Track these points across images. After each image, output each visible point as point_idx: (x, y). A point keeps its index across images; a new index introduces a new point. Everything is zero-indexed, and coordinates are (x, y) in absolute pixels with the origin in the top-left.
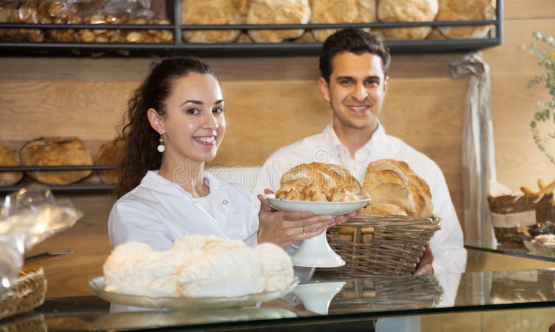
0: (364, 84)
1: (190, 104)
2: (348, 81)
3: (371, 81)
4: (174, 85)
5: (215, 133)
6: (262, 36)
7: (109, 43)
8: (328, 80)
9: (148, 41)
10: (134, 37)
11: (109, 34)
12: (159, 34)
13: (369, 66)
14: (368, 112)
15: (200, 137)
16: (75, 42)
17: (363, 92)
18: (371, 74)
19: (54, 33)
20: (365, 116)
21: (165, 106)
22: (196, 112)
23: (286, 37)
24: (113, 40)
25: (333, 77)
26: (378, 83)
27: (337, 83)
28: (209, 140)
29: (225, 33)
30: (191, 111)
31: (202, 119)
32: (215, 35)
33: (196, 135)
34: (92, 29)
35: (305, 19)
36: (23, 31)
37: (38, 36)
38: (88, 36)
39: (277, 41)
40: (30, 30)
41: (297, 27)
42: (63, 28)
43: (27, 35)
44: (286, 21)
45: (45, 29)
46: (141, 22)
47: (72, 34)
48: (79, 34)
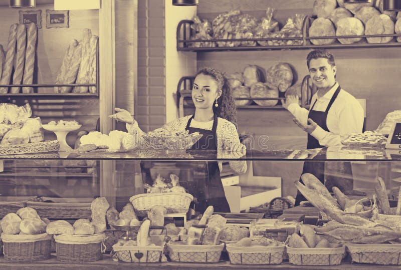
2: (314, 70)
6: (342, 41)
7: (279, 46)
9: (295, 44)
10: (290, 43)
11: (279, 42)
16: (267, 46)
19: (259, 42)
24: (281, 44)
29: (326, 40)
34: (271, 40)
35: (359, 33)
36: (246, 42)
37: (253, 44)
38: (270, 43)
39: (349, 43)
40: (249, 42)
41: (356, 36)
42: (261, 40)
43: (248, 43)
44: (351, 34)
45: (255, 41)
46: (294, 36)
47: (265, 43)
48: (267, 43)
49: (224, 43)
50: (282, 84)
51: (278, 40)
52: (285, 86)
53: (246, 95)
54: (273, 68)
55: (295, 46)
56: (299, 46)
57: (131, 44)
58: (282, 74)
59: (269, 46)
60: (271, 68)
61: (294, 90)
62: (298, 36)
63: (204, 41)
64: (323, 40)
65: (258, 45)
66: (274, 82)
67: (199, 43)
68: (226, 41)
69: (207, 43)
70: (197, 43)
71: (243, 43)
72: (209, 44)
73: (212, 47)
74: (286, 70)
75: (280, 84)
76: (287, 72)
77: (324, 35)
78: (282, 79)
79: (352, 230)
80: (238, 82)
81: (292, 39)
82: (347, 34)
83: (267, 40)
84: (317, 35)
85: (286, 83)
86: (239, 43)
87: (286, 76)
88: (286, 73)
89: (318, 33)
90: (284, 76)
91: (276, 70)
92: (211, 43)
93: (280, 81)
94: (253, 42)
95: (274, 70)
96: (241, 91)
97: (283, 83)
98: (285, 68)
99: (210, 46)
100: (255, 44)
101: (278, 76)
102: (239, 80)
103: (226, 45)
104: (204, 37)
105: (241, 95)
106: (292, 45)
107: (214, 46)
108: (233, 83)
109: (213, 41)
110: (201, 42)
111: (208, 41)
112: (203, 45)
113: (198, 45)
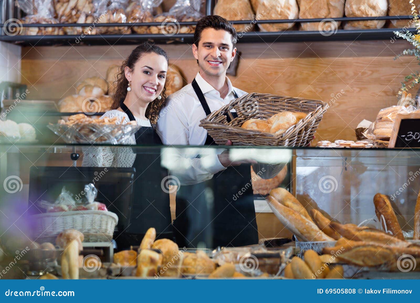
0: (219, 47)
1: (146, 68)
2: (209, 46)
3: (223, 47)
4: (142, 56)
5: (156, 87)
6: (264, 28)
8: (197, 45)
10: (184, 30)
13: (222, 37)
15: (147, 87)
16: (148, 34)
17: (218, 53)
18: (223, 42)
19: (136, 29)
21: (134, 66)
22: (149, 73)
23: (281, 28)
25: (200, 43)
26: (228, 49)
27: (203, 46)
28: (151, 90)
30: (146, 72)
31: (151, 78)
33: (145, 85)
34: (156, 26)
35: (292, 16)
36: (116, 28)
37: (126, 31)
38: (154, 30)
39: (275, 30)
40: (121, 28)
41: (286, 21)
42: (140, 25)
43: (120, 30)
44: (279, 17)
45: (130, 26)
46: (190, 19)
47: (146, 29)
48: (150, 30)
49: (80, 29)
59: (151, 34)
62: (196, 20)
63: (46, 26)
65: (133, 32)
67: (36, 30)
68: (84, 26)
69: (50, 29)
70: (31, 29)
71: (111, 29)
72: (54, 31)
73: (58, 35)
76: (176, 75)
79: (380, 250)
80: (100, 90)
82: (273, 17)
83: (149, 26)
86: (103, 30)
88: (174, 77)
90: (170, 82)
92: (57, 29)
94: (126, 28)
98: (172, 70)
99: (56, 33)
100: (129, 32)
102: (100, 87)
103: (83, 31)
104: (44, 20)
106: (189, 34)
107: (61, 33)
108: (91, 91)
109: (59, 26)
110: (39, 27)
111: (53, 26)
112: (43, 32)
113: (33, 32)
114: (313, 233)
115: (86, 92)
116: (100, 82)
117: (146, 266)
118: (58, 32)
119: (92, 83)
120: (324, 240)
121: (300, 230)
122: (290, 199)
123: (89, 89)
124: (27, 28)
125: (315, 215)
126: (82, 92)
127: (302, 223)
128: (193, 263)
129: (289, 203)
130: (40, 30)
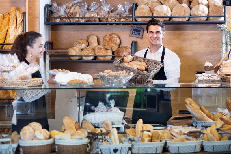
0: (156, 33)
2: (152, 32)
3: (158, 32)
7: (116, 22)
9: (126, 21)
10: (122, 20)
11: (115, 19)
12: (129, 19)
13: (157, 29)
14: (157, 41)
16: (107, 22)
18: (158, 31)
19: (101, 19)
20: (156, 42)
23: (164, 20)
24: (116, 21)
26: (160, 33)
27: (150, 33)
29: (147, 19)
32: (144, 19)
34: (111, 18)
35: (169, 15)
36: (93, 19)
37: (97, 20)
38: (110, 20)
40: (95, 19)
41: (167, 17)
42: (103, 18)
44: (164, 15)
45: (99, 19)
46: (125, 16)
47: (106, 20)
48: (108, 20)
49: (77, 19)
50: (114, 47)
51: (115, 18)
52: (116, 48)
53: (93, 53)
54: (108, 36)
55: (126, 22)
56: (128, 22)
57: (37, 18)
58: (114, 40)
59: (109, 22)
60: (106, 36)
61: (122, 50)
62: (127, 16)
63: (63, 18)
64: (145, 19)
65: (100, 21)
66: (108, 45)
68: (79, 18)
69: (65, 19)
70: (57, 19)
71: (91, 19)
72: (66, 20)
74: (116, 37)
75: (113, 46)
77: (146, 15)
78: (114, 43)
80: (85, 45)
81: (123, 18)
82: (162, 15)
83: (107, 18)
84: (141, 15)
85: (116, 46)
86: (87, 20)
87: (117, 41)
89: (142, 14)
90: (115, 41)
91: (110, 38)
92: (67, 19)
93: (112, 45)
95: (108, 37)
96: (89, 51)
97: (115, 45)
98: (115, 36)
99: (67, 21)
101: (112, 41)
102: (85, 44)
103: (78, 20)
104: (63, 16)
105: (89, 53)
106: (124, 22)
107: (69, 21)
108: (81, 45)
109: (68, 18)
110: (60, 19)
111: (66, 18)
112: (62, 20)
113: (58, 20)
114: (205, 118)
115: (79, 46)
116: (85, 41)
117: (146, 138)
118: (68, 21)
119: (81, 42)
120: (209, 121)
121: (200, 117)
122: (193, 103)
123: (81, 44)
124: (55, 19)
125: (202, 109)
126: (78, 45)
127: (200, 114)
128: (163, 135)
129: (193, 105)
130: (61, 20)
